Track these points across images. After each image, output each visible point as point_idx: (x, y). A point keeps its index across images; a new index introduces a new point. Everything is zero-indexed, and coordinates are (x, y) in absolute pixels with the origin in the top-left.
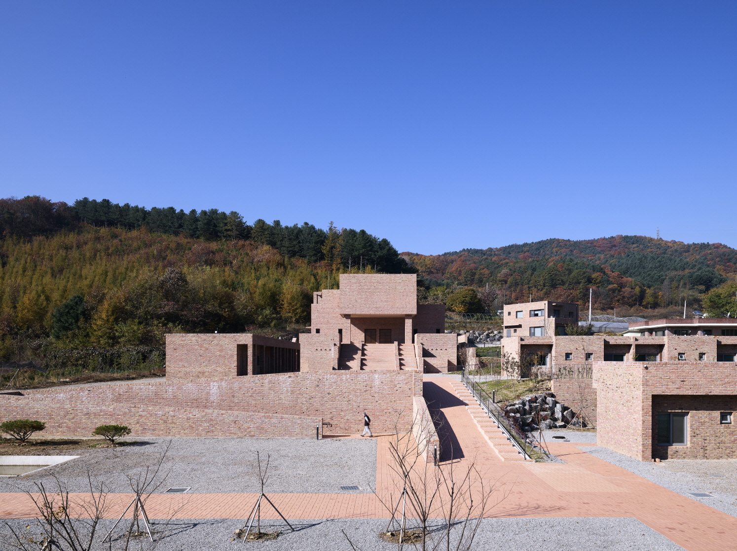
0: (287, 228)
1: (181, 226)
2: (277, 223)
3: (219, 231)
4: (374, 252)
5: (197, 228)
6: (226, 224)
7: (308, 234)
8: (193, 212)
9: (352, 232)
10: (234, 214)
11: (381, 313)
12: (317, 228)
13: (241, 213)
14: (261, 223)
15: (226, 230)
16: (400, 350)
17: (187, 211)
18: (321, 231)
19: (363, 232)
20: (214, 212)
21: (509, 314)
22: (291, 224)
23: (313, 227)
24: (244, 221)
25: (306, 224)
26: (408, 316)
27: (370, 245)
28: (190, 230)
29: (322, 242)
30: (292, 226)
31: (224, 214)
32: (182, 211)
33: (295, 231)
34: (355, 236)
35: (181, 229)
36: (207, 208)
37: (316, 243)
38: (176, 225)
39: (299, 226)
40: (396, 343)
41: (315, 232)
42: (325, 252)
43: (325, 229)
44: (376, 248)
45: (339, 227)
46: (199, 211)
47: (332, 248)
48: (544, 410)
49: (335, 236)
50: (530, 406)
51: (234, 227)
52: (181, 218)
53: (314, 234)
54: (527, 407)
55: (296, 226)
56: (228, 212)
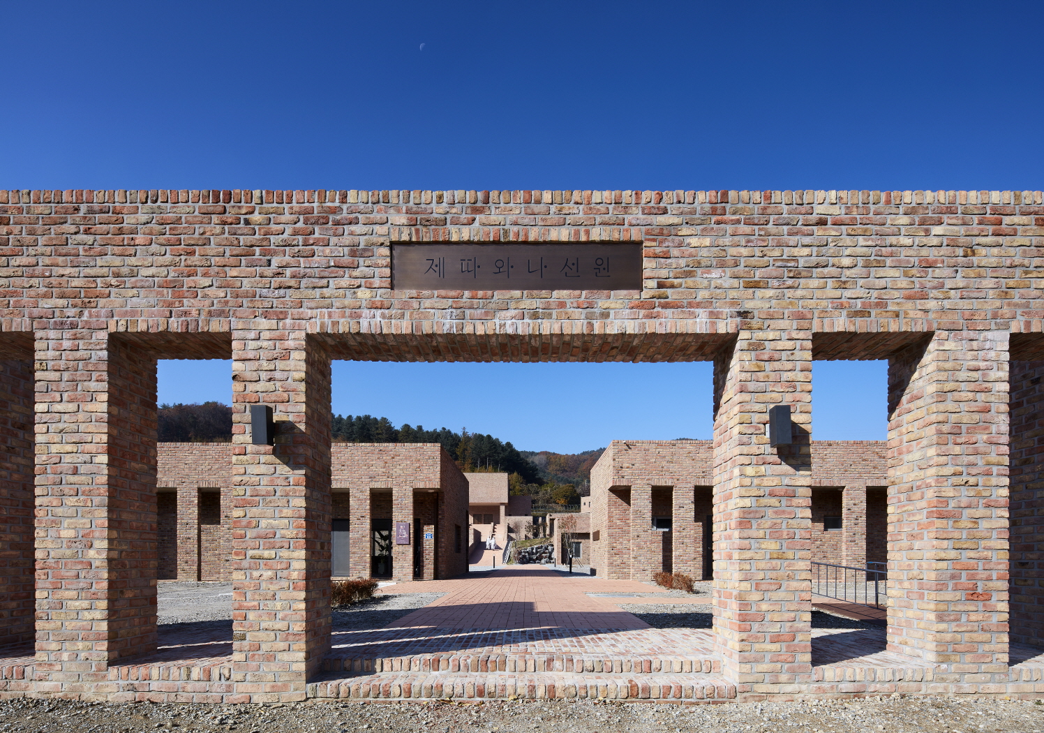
0: (427, 432)
1: (339, 430)
2: (420, 428)
3: (371, 434)
4: (498, 453)
5: (353, 432)
6: (377, 428)
7: (445, 438)
8: (350, 417)
9: (481, 437)
10: (384, 419)
11: (482, 502)
12: (453, 432)
13: (390, 419)
14: (407, 427)
15: (378, 434)
16: (494, 528)
17: (345, 417)
18: (456, 435)
19: (489, 437)
20: (367, 417)
21: (585, 504)
22: (430, 430)
23: (449, 432)
24: (392, 425)
25: (444, 429)
26: (502, 504)
27: (495, 448)
28: (347, 433)
29: (457, 445)
30: (432, 430)
31: (375, 419)
32: (340, 415)
33: (434, 436)
34: (483, 440)
35: (339, 433)
36: (362, 414)
37: (452, 446)
38: (335, 429)
39: (438, 431)
40: (492, 524)
41: (452, 436)
42: (458, 453)
43: (460, 433)
44: (499, 450)
45: (471, 432)
46: (354, 417)
47: (465, 450)
48: (546, 553)
49: (467, 438)
50: (536, 550)
51: (384, 431)
52: (340, 423)
53: (450, 438)
54: (534, 551)
55: (435, 430)
56: (379, 418)
